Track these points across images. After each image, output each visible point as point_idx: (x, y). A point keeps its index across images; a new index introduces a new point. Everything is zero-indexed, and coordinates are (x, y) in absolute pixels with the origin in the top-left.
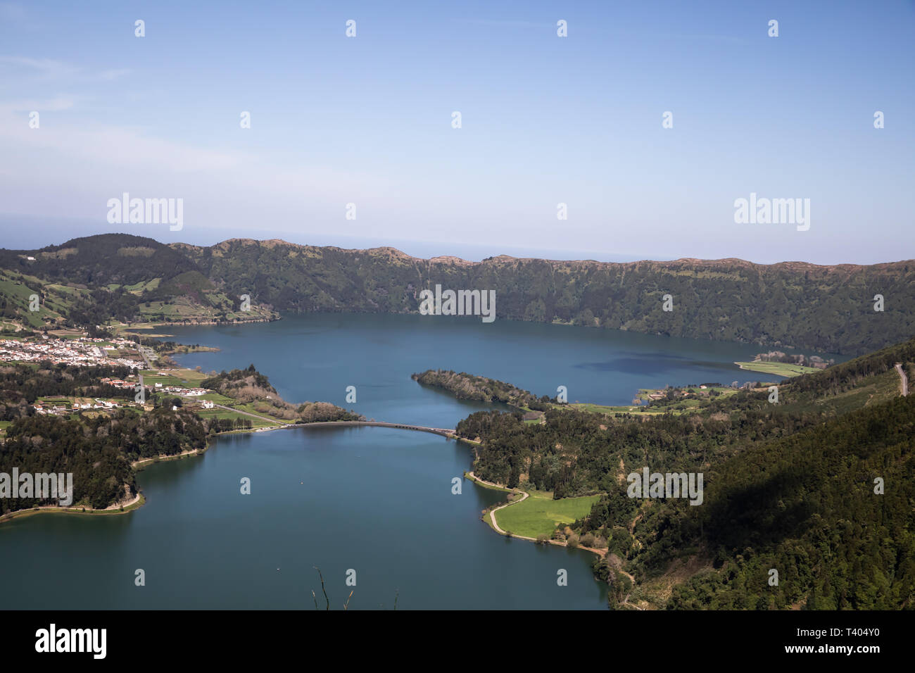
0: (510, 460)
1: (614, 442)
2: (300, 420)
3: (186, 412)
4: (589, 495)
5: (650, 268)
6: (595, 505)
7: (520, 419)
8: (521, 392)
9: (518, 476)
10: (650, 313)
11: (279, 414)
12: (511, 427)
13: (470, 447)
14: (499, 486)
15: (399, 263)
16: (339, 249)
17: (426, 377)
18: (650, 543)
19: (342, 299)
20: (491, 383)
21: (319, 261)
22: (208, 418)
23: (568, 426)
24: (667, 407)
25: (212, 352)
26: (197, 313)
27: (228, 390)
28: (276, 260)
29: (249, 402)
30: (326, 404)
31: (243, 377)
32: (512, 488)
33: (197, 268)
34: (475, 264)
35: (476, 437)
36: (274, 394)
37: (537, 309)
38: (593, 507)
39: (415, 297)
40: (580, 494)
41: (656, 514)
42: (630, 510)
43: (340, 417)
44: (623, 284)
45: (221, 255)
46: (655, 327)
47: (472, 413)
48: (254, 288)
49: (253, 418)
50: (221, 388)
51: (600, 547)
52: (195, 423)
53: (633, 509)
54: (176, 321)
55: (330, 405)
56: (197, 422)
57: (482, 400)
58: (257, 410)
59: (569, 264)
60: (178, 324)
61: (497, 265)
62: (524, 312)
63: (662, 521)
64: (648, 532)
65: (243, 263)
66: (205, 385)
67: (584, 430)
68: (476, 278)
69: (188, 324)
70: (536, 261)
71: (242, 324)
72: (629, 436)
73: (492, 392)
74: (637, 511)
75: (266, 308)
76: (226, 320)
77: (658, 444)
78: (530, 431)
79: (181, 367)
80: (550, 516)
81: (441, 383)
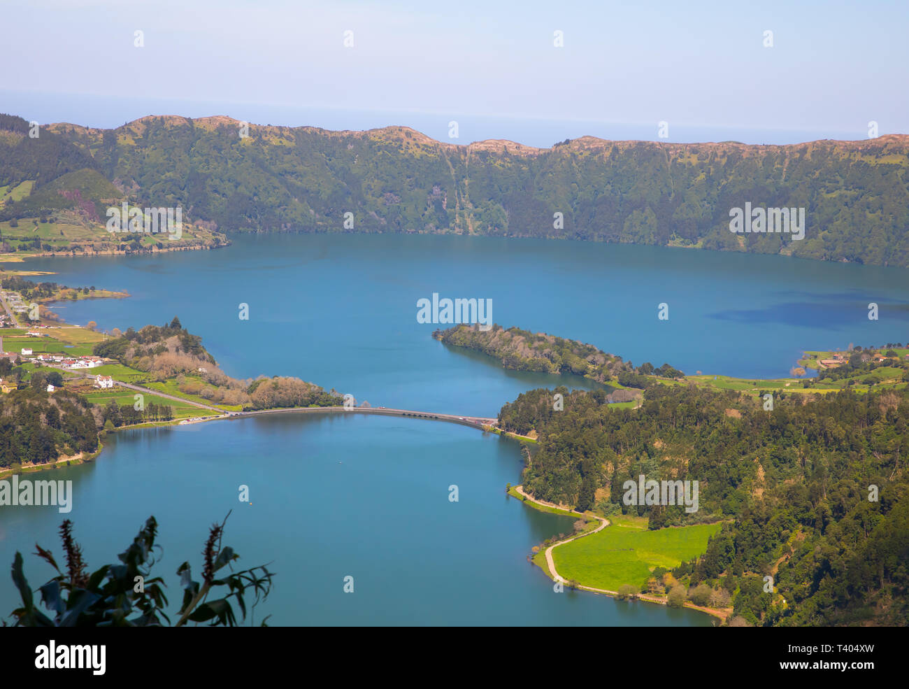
0: (580, 466)
1: (748, 438)
2: (250, 405)
3: (65, 394)
4: (706, 521)
5: (831, 153)
6: (713, 538)
7: (601, 401)
8: (607, 357)
9: (593, 492)
10: (830, 226)
11: (216, 396)
12: (583, 413)
13: (519, 446)
14: (563, 509)
15: (418, 153)
16: (321, 130)
17: (456, 335)
18: (799, 599)
19: (327, 211)
20: (560, 344)
21: (289, 151)
22: (103, 404)
23: (674, 412)
24: (848, 380)
25: (115, 298)
26: (94, 237)
27: (137, 359)
28: (220, 150)
29: (170, 378)
30: (291, 379)
31: (162, 338)
32: (582, 512)
33: (93, 164)
34: (542, 152)
35: (529, 430)
36: (211, 365)
37: (642, 223)
38: (710, 541)
39: (444, 206)
40: (691, 521)
41: (811, 553)
42: (770, 546)
43: (313, 400)
44: (786, 181)
45: (132, 143)
46: (839, 250)
47: (524, 393)
48: (186, 195)
49: (175, 403)
50: (126, 356)
51: (722, 606)
52: (81, 412)
53: (774, 545)
54: (60, 249)
55: (298, 381)
56: (84, 410)
57: (545, 371)
58: (182, 390)
59: (695, 149)
60: (63, 254)
61: (577, 153)
62: (623, 228)
63: (818, 564)
64: (797, 582)
65: (167, 156)
66: (101, 351)
67: (700, 418)
68: (543, 175)
69: (79, 253)
70: (640, 144)
71: (166, 253)
72: (773, 428)
73: (560, 359)
74: (781, 547)
75: (206, 227)
76: (141, 247)
77: (821, 440)
78: (613, 420)
79: (65, 323)
80: (642, 555)
81: (479, 345)
